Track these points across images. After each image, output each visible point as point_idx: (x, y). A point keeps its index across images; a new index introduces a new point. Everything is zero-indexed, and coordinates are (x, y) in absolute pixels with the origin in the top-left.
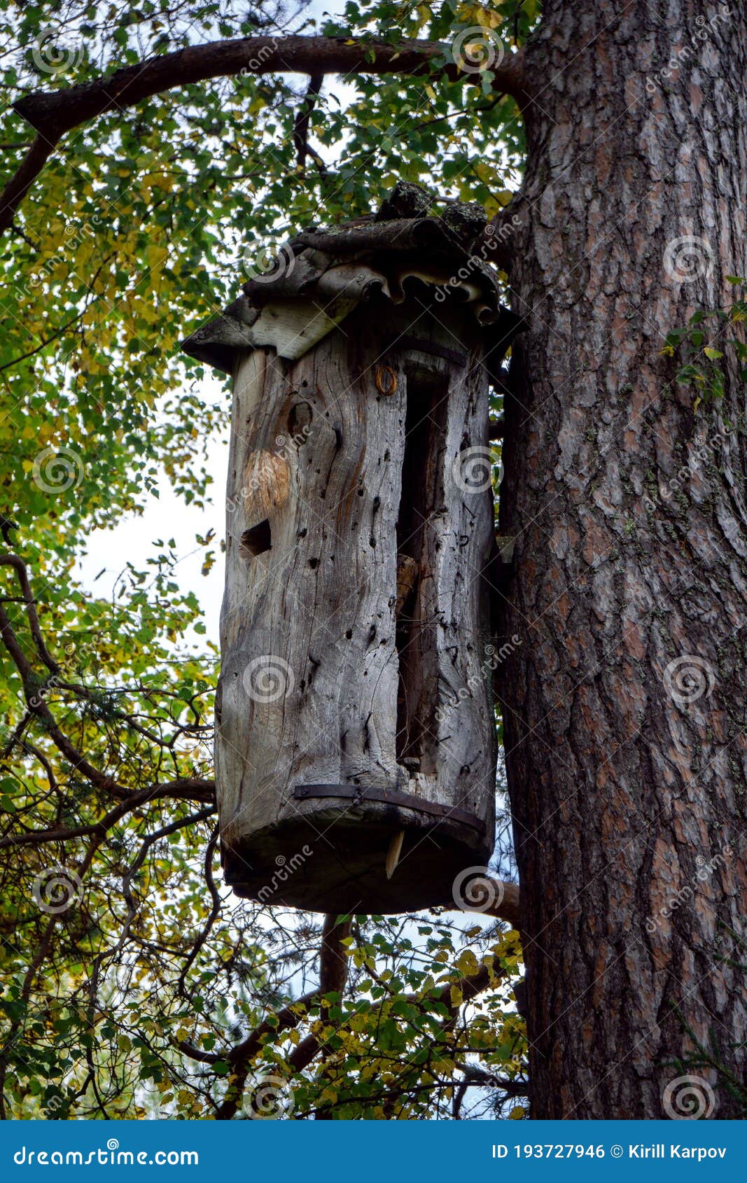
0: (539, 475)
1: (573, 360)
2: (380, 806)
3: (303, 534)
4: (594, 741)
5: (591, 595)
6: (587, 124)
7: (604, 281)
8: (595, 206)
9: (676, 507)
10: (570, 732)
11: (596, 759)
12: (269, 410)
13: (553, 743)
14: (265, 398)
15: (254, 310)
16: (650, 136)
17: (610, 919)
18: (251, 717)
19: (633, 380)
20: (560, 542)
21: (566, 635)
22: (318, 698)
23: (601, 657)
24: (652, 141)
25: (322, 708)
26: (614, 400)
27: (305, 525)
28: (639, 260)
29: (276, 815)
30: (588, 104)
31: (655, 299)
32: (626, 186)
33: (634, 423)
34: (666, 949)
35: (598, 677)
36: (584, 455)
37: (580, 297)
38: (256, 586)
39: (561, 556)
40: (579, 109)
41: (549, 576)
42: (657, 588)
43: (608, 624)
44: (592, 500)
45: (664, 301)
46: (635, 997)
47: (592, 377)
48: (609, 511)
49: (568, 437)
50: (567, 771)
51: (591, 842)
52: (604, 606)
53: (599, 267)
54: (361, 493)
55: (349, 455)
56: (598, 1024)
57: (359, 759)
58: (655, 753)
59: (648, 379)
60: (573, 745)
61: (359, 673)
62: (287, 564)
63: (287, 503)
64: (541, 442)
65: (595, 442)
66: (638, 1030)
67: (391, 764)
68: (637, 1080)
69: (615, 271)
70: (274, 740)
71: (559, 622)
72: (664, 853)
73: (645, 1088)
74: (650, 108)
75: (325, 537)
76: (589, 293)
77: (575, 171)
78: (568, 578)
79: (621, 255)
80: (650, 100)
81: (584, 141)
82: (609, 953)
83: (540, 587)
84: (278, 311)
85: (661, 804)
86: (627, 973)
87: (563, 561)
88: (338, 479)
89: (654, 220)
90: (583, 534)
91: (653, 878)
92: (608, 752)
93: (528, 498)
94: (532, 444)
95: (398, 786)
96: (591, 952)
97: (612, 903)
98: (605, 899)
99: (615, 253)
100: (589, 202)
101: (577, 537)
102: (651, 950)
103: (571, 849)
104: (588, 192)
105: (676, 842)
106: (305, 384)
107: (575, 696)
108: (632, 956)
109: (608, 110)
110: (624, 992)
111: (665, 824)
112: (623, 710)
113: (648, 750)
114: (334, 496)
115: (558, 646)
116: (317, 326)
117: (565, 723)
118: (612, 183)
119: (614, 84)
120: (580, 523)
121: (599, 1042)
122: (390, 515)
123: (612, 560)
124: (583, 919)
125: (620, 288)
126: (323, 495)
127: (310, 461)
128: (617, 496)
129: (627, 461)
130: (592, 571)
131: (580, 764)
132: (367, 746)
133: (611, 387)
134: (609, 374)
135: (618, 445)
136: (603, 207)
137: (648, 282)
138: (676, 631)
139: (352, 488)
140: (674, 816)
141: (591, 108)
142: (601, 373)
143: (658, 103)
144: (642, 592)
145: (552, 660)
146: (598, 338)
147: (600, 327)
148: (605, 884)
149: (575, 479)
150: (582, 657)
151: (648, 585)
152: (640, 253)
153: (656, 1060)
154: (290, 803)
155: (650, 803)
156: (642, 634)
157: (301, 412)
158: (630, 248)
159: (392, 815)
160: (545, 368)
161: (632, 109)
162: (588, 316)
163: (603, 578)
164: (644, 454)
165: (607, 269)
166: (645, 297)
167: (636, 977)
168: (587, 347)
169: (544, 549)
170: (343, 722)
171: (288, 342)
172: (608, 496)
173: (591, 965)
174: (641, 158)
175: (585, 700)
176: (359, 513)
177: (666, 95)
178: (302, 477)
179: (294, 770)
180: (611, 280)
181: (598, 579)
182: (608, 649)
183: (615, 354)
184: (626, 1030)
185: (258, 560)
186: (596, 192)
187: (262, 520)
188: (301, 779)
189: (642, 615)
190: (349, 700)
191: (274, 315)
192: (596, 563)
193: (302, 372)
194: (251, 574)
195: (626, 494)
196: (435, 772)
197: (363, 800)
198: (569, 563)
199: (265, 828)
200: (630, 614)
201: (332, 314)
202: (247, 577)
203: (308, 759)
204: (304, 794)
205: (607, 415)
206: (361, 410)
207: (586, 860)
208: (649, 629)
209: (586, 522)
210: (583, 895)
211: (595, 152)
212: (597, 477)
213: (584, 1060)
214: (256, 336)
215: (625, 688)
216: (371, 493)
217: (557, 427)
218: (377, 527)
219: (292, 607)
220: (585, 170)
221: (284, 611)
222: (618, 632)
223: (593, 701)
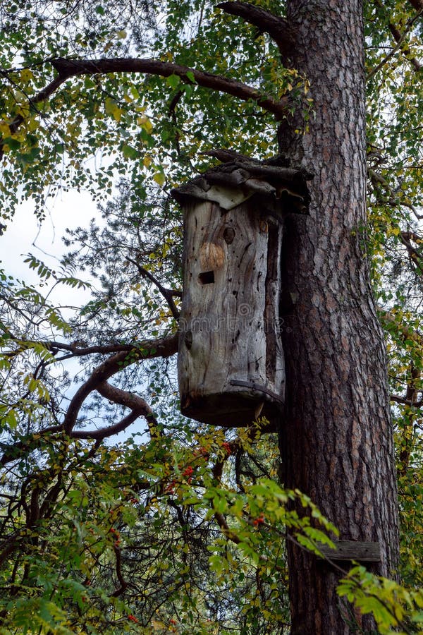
0: (306, 272)
1: (318, 229)
2: (261, 393)
3: (230, 280)
4: (331, 380)
5: (330, 324)
6: (319, 137)
7: (328, 201)
8: (324, 171)
9: (356, 295)
10: (321, 374)
11: (331, 387)
12: (214, 227)
13: (313, 377)
14: (212, 222)
15: (208, 185)
16: (344, 148)
17: (337, 447)
18: (210, 349)
19: (341, 242)
20: (316, 300)
21: (319, 337)
22: (240, 347)
23: (334, 348)
24: (345, 150)
25: (240, 351)
26: (334, 249)
27: (231, 277)
28: (342, 196)
29: (222, 390)
30: (319, 129)
31: (347, 212)
32: (336, 166)
33: (342, 259)
34: (358, 462)
35: (333, 355)
36: (324, 268)
37: (319, 205)
38: (208, 297)
39: (317, 306)
40: (315, 130)
41: (312, 312)
42: (351, 325)
43: (336, 335)
44: (328, 286)
45: (350, 214)
46: (346, 478)
47: (325, 238)
48: (334, 292)
49: (318, 259)
50: (320, 390)
51: (328, 418)
52: (334, 328)
53: (327, 195)
54: (254, 269)
55: (250, 252)
56: (332, 486)
57: (254, 373)
58: (353, 388)
59: (346, 243)
60: (322, 379)
61: (254, 340)
62: (224, 291)
63: (222, 266)
64: (306, 259)
65: (328, 264)
66: (347, 490)
67: (264, 376)
68: (347, 509)
69: (333, 198)
70: (221, 360)
71: (317, 331)
72: (356, 425)
73: (350, 512)
74: (344, 138)
75: (239, 283)
76: (323, 204)
77: (315, 154)
78: (320, 315)
79: (334, 192)
80: (344, 134)
81: (318, 143)
82: (336, 460)
83: (307, 316)
84: (219, 189)
85: (355, 407)
86: (343, 469)
87: (318, 308)
88: (245, 261)
89: (347, 181)
90: (326, 299)
91: (352, 434)
92: (336, 384)
93: (301, 280)
94: (301, 259)
95: (266, 385)
96: (329, 459)
97: (338, 441)
98: (334, 440)
99: (333, 191)
100: (321, 168)
101: (323, 299)
102: (352, 462)
103: (320, 418)
104: (321, 164)
105: (359, 422)
106: (231, 221)
107: (323, 361)
108: (345, 463)
109: (328, 134)
110: (342, 475)
111: (356, 415)
112: (342, 370)
113: (350, 386)
114: (243, 268)
115: (316, 340)
116: (239, 199)
117: (319, 370)
118: (330, 163)
119: (330, 124)
120: (324, 295)
121: (332, 493)
122: (263, 279)
123: (336, 311)
124: (326, 445)
125: (335, 205)
126: (239, 266)
127: (234, 252)
128: (337, 287)
129: (339, 274)
130: (330, 314)
131: (325, 388)
132: (257, 369)
133: (333, 243)
134: (332, 238)
135: (336, 267)
136: (327, 171)
137: (345, 205)
138: (358, 343)
139: (251, 267)
140: (359, 413)
141: (320, 131)
142: (329, 238)
143: (347, 135)
144: (347, 326)
145: (313, 345)
146: (327, 223)
147: (327, 219)
148: (335, 435)
149: (322, 277)
150: (326, 346)
151: (349, 323)
152: (342, 193)
153: (354, 502)
154: (228, 385)
155: (351, 406)
156: (348, 342)
157: (230, 231)
158: (339, 191)
159: (264, 397)
160: (306, 229)
161: (338, 136)
162: (323, 213)
163: (334, 318)
164: (345, 272)
165: (329, 196)
166: (344, 211)
167: (346, 471)
168: (323, 226)
169: (309, 301)
170: (249, 358)
171: (226, 203)
172: (334, 286)
173: (329, 464)
174: (342, 156)
175: (327, 363)
176: (253, 277)
177: (349, 133)
178: (230, 258)
179: (230, 373)
180: (332, 201)
181: (332, 317)
182: (336, 345)
183: (334, 231)
184: (343, 489)
185: (208, 286)
186: (324, 165)
187: (211, 270)
188: (232, 377)
189: (348, 334)
190: (251, 350)
191: (217, 190)
192: (331, 311)
193: (230, 216)
194: (204, 291)
195: (340, 287)
196: (274, 381)
197: (256, 389)
198: (320, 309)
199: (217, 393)
200: (344, 333)
201: (245, 196)
202: (202, 292)
203: (236, 370)
204: (234, 383)
205: (332, 254)
206: (254, 235)
207: (327, 424)
208: (350, 340)
209: (326, 295)
210: (325, 436)
211: (323, 149)
212: (330, 278)
213: (326, 498)
214: (209, 196)
215: (342, 361)
216: (258, 270)
217: (313, 254)
218: (259, 283)
219: (227, 308)
220: (319, 155)
221: (224, 309)
222: (340, 339)
223: (331, 364)
